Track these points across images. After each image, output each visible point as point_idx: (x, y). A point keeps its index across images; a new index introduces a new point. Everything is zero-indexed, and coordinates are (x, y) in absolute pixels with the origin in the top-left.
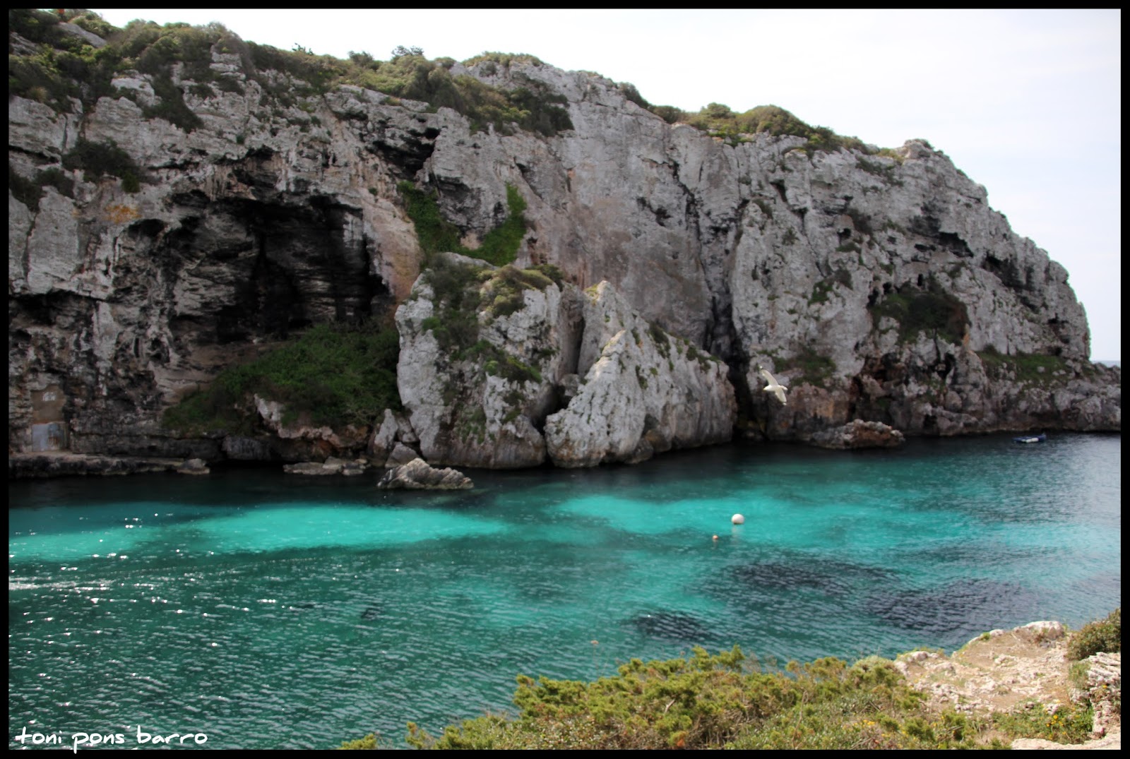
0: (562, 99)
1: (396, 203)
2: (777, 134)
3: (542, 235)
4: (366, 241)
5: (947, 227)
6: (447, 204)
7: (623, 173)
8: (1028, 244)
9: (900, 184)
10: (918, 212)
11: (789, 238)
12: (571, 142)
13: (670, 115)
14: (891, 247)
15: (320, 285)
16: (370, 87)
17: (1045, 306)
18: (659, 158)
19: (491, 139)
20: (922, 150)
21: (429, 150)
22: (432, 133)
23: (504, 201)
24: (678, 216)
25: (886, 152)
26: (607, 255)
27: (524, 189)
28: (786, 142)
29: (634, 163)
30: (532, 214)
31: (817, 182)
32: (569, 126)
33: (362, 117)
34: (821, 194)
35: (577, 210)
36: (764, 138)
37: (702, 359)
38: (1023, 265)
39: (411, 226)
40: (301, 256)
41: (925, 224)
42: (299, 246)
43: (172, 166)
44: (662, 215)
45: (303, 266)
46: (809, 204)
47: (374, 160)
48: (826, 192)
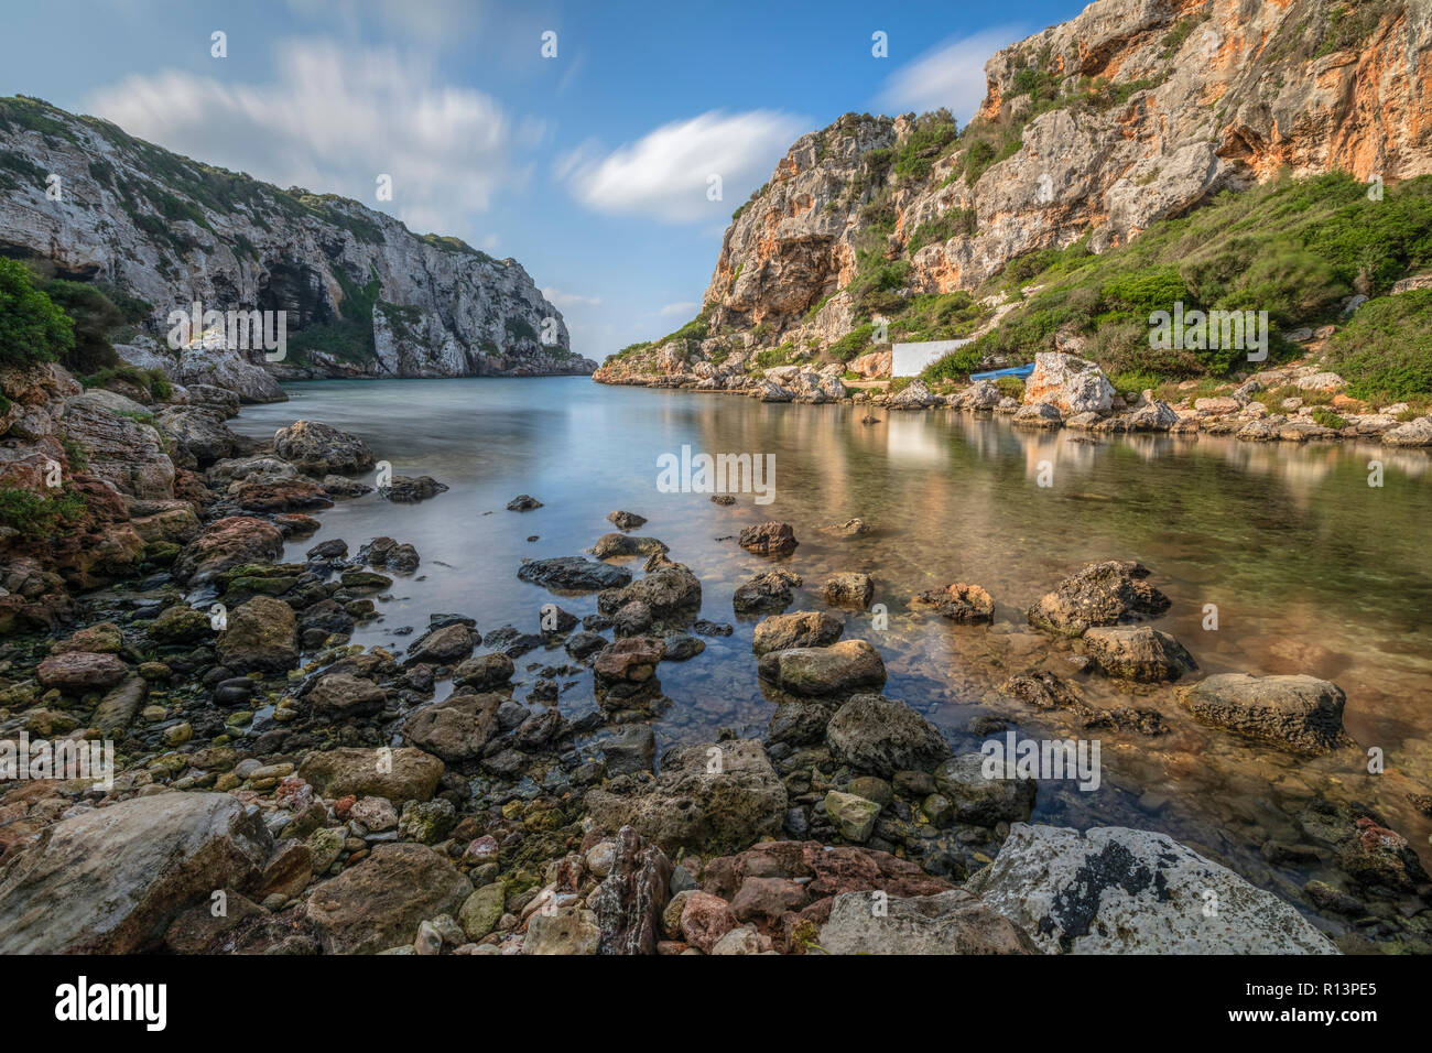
5: (524, 295)
8: (549, 303)
11: (476, 297)
13: (421, 240)
15: (296, 305)
20: (513, 262)
25: (499, 263)
28: (471, 257)
29: (408, 259)
31: (484, 276)
33: (317, 231)
34: (484, 280)
36: (461, 255)
40: (290, 291)
42: (289, 286)
43: (264, 248)
44: (419, 283)
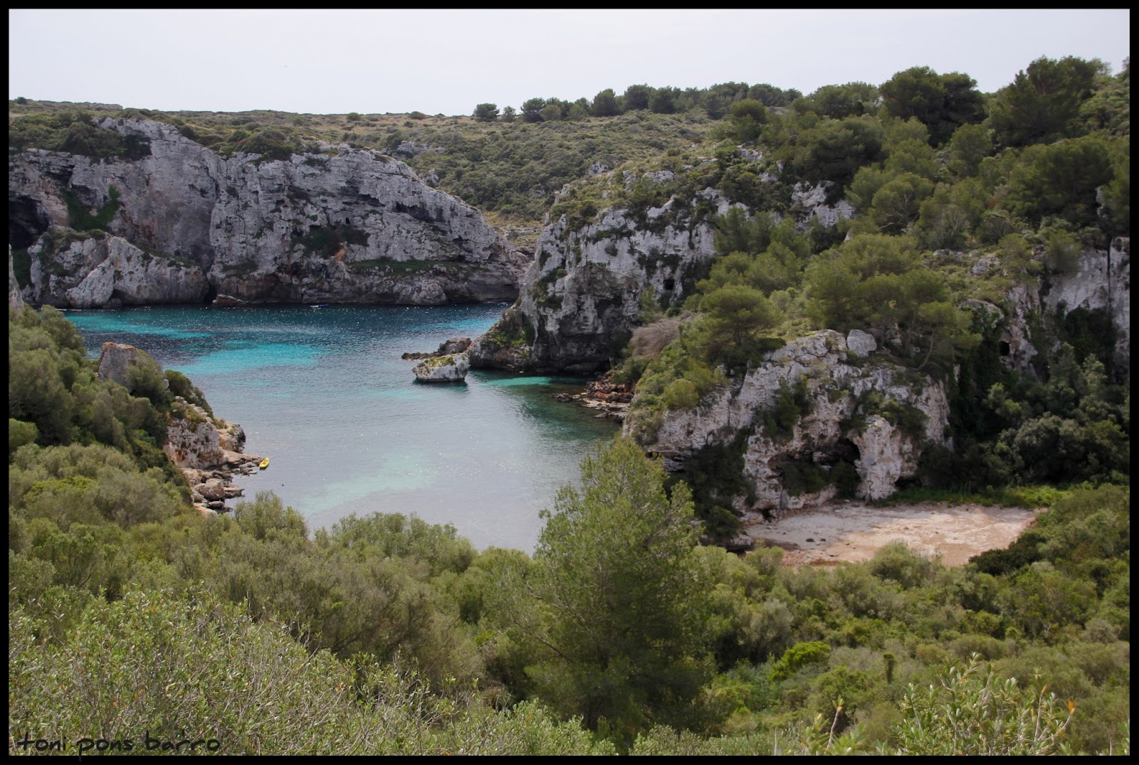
0: (148, 139)
1: (59, 197)
2: (247, 153)
3: (128, 208)
4: (45, 214)
6: (82, 197)
7: (180, 172)
9: (329, 171)
10: (343, 184)
12: (149, 162)
14: (324, 205)
16: (43, 148)
17: (451, 232)
18: (199, 165)
19: (102, 166)
21: (71, 173)
22: (72, 167)
23: (107, 194)
24: (212, 192)
26: (167, 214)
27: (121, 187)
30: (124, 198)
32: (150, 153)
35: (151, 194)
37: (179, 266)
38: (434, 208)
39: (66, 207)
41: (351, 189)
45: (24, 223)
46: (259, 188)
47: (48, 179)
48: (270, 182)
